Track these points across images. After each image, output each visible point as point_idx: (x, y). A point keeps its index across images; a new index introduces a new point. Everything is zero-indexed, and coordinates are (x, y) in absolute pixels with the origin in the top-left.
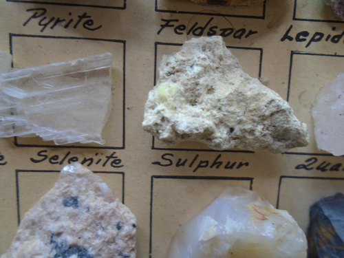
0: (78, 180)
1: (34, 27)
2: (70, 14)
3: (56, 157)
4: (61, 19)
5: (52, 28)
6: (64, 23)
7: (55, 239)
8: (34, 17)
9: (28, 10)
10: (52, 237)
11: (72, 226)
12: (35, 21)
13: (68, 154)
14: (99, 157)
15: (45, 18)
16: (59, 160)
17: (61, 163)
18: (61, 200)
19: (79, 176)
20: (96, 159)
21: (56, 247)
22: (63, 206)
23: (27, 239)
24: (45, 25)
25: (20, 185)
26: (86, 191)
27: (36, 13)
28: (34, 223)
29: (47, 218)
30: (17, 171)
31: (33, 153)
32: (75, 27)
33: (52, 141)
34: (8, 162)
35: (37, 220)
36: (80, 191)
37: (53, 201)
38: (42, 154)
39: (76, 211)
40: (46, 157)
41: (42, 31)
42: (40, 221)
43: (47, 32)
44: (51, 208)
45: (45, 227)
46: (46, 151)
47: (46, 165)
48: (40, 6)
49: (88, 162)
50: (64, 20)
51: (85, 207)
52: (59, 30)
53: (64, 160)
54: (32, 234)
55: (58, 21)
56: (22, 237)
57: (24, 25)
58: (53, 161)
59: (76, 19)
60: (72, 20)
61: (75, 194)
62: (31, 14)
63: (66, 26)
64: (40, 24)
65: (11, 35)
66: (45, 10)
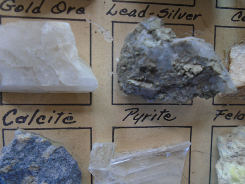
1: (130, 121)
2: (155, 111)
4: (149, 114)
5: (142, 121)
6: (150, 118)
8: (131, 114)
9: (126, 110)
12: (131, 117)
15: (138, 115)
24: (138, 119)
27: (132, 111)
32: (158, 119)
41: (135, 123)
43: (139, 124)
48: (135, 106)
50: (151, 115)
52: (147, 122)
55: (147, 116)
57: (123, 120)
59: (159, 114)
60: (156, 115)
62: (128, 112)
63: (152, 119)
64: (134, 119)
65: (114, 128)
66: (138, 109)
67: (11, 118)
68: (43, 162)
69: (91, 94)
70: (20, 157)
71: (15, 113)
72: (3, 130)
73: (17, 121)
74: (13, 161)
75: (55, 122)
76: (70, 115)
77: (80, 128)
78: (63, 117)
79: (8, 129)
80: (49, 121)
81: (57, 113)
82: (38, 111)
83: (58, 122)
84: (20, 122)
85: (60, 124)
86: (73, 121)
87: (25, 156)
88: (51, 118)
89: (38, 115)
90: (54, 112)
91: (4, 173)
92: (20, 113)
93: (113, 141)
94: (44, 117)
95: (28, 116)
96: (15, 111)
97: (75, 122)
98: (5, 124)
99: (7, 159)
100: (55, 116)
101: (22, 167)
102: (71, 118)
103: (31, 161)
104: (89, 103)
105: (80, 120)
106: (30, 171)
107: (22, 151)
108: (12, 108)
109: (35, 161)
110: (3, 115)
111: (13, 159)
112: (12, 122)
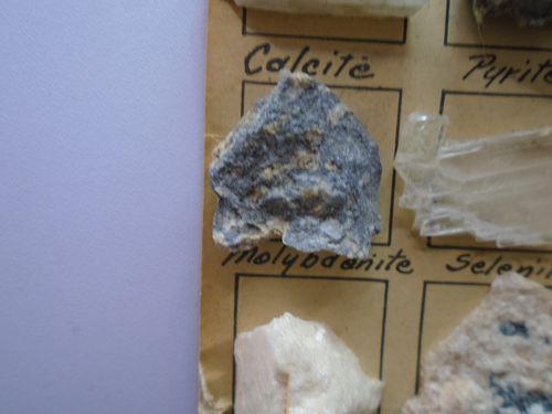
0: (522, 298)
1: (477, 81)
2: (528, 62)
3: (481, 265)
4: (515, 69)
5: (501, 81)
6: (519, 75)
7: (496, 380)
8: (479, 66)
9: (472, 58)
10: (491, 378)
11: (526, 363)
12: (479, 73)
13: (499, 259)
14: (542, 265)
15: (493, 69)
16: (485, 268)
17: (487, 272)
18: (496, 326)
19: (523, 292)
20: (537, 268)
21: (501, 392)
22: (501, 335)
23: (448, 379)
24: (493, 78)
25: (426, 303)
26: (536, 313)
27: (482, 62)
28: (457, 357)
29: (480, 351)
30: (426, 283)
31: (451, 257)
32: (533, 80)
33: (494, 242)
34: (415, 270)
35: (463, 353)
36: (527, 314)
37: (485, 327)
38: (464, 259)
39: (526, 342)
40: (467, 263)
41: (487, 86)
42: (468, 355)
43: (495, 87)
44: (484, 336)
45: (478, 363)
46: (468, 255)
47: (466, 275)
48: (489, 51)
49: (525, 272)
50: (519, 71)
51: (540, 337)
52: (511, 85)
53: (491, 268)
54: (456, 372)
55: (511, 72)
56: (441, 376)
57: (465, 78)
58: (476, 269)
59: (535, 70)
60: (529, 71)
61: (518, 317)
62: (474, 63)
63: (521, 79)
64: (485, 76)
65: (444, 93)
66: (494, 58)
67: (260, 60)
68: (329, 127)
69: (406, 21)
70: (294, 112)
71: (266, 52)
72: (244, 83)
73: (269, 68)
74: (283, 117)
75: (337, 75)
76: (364, 62)
77: (380, 89)
78: (351, 64)
79: (253, 82)
80: (325, 72)
81: (340, 55)
82: (306, 50)
83: (340, 75)
84: (274, 70)
85: (345, 78)
86: (368, 73)
87: (302, 112)
88: (329, 65)
89: (306, 58)
90: (336, 53)
91: (269, 134)
92: (275, 53)
93: (441, 112)
94: (316, 63)
95: (288, 59)
96: (266, 48)
97: (372, 75)
98: (248, 71)
99: (275, 111)
100: (337, 62)
101: (296, 130)
102: (367, 67)
103: (311, 122)
104: (401, 38)
105: (383, 72)
106: (308, 141)
107: (296, 102)
108: (261, 41)
109: (318, 123)
110: (246, 54)
111: (283, 113)
112: (260, 69)
